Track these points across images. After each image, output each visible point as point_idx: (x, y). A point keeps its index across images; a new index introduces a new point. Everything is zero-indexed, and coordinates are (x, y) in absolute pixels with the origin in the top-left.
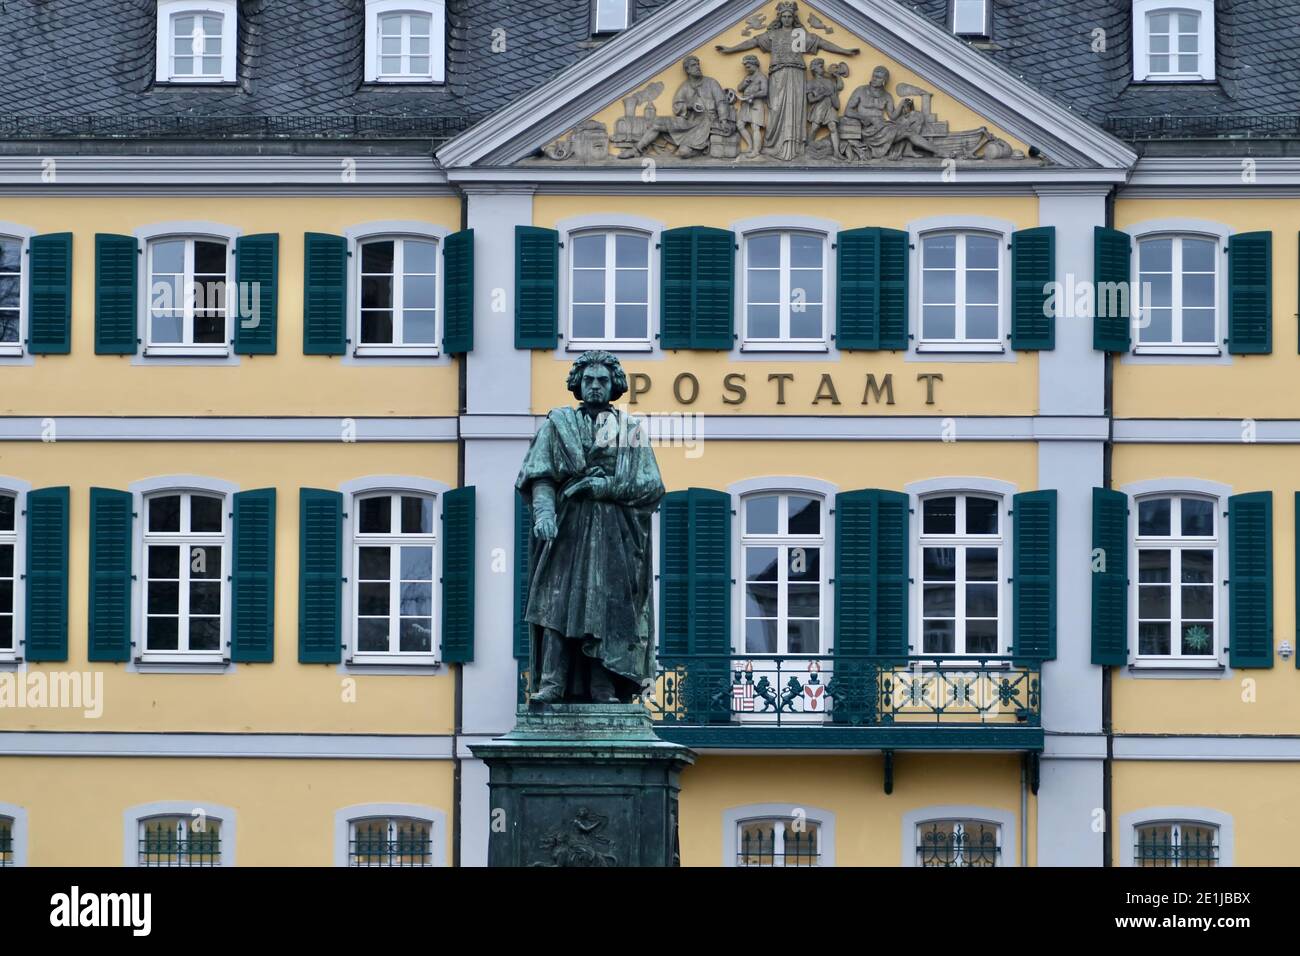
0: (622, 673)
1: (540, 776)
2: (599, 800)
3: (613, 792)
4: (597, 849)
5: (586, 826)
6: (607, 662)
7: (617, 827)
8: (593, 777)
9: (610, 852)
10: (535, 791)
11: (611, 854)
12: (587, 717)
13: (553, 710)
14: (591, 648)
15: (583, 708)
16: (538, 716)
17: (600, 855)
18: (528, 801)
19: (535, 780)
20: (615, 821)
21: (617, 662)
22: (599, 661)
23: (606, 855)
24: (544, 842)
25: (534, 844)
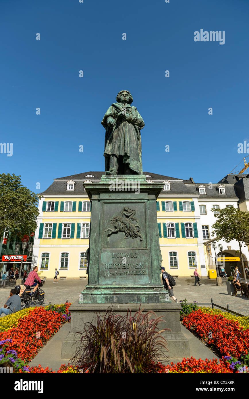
0: (135, 170)
1: (110, 196)
2: (132, 204)
3: (137, 202)
4: (132, 223)
5: (127, 214)
6: (131, 166)
7: (139, 214)
8: (130, 196)
9: (137, 224)
10: (108, 201)
11: (137, 225)
12: (126, 178)
13: (114, 177)
14: (126, 160)
15: (125, 176)
16: (109, 178)
17: (133, 225)
18: (105, 205)
19: (107, 198)
20: (138, 213)
21: (133, 167)
22: (129, 164)
23: (136, 225)
24: (111, 220)
25: (107, 221)
